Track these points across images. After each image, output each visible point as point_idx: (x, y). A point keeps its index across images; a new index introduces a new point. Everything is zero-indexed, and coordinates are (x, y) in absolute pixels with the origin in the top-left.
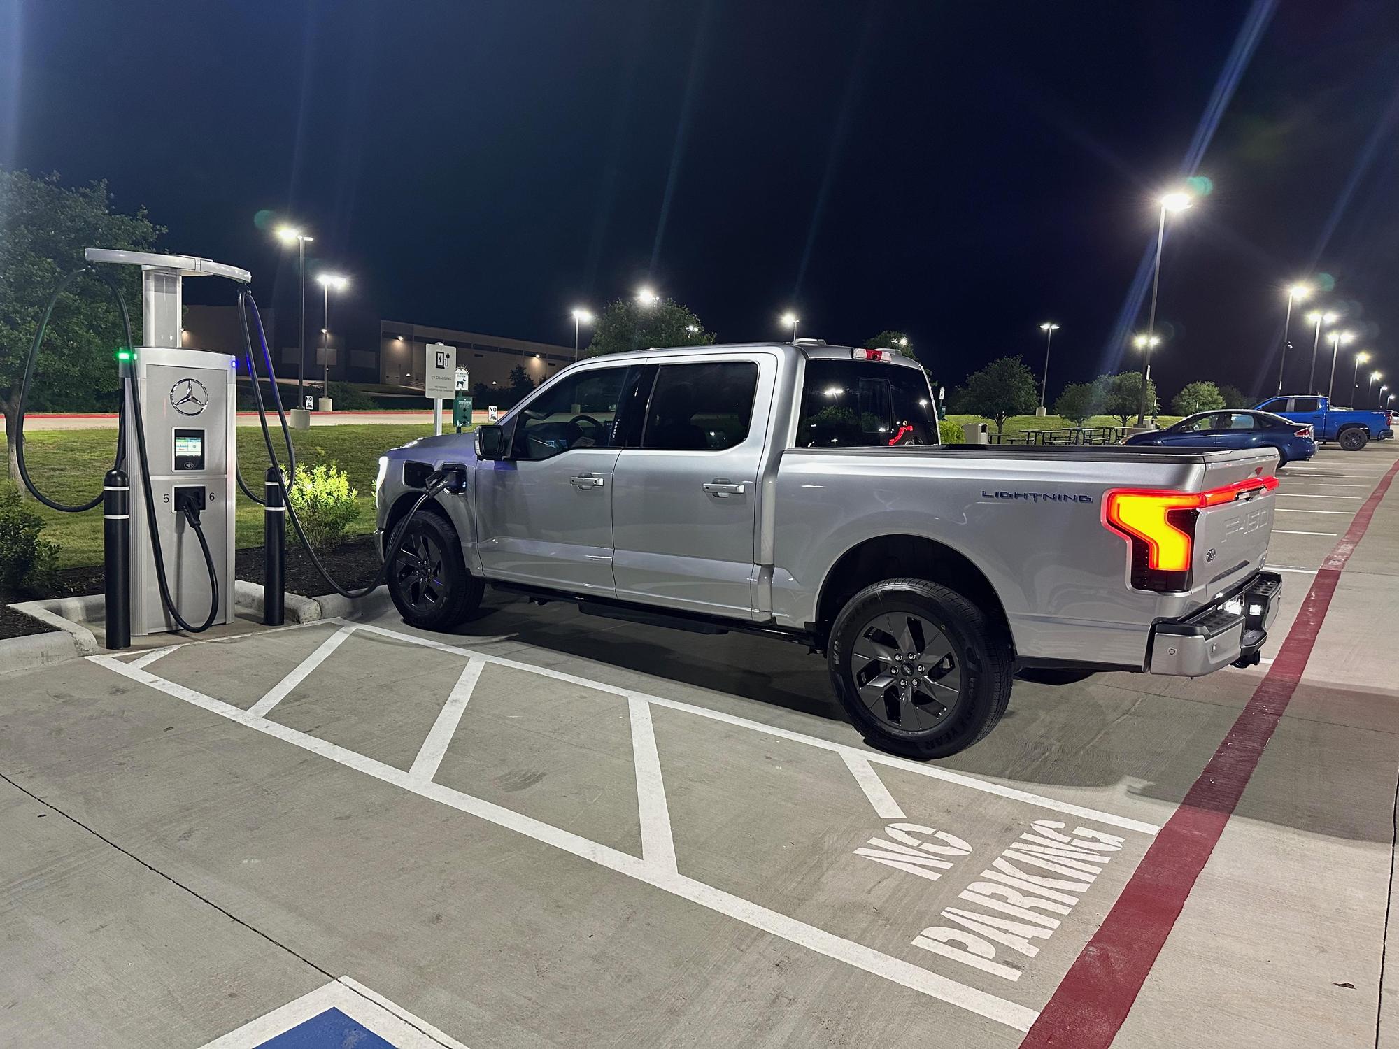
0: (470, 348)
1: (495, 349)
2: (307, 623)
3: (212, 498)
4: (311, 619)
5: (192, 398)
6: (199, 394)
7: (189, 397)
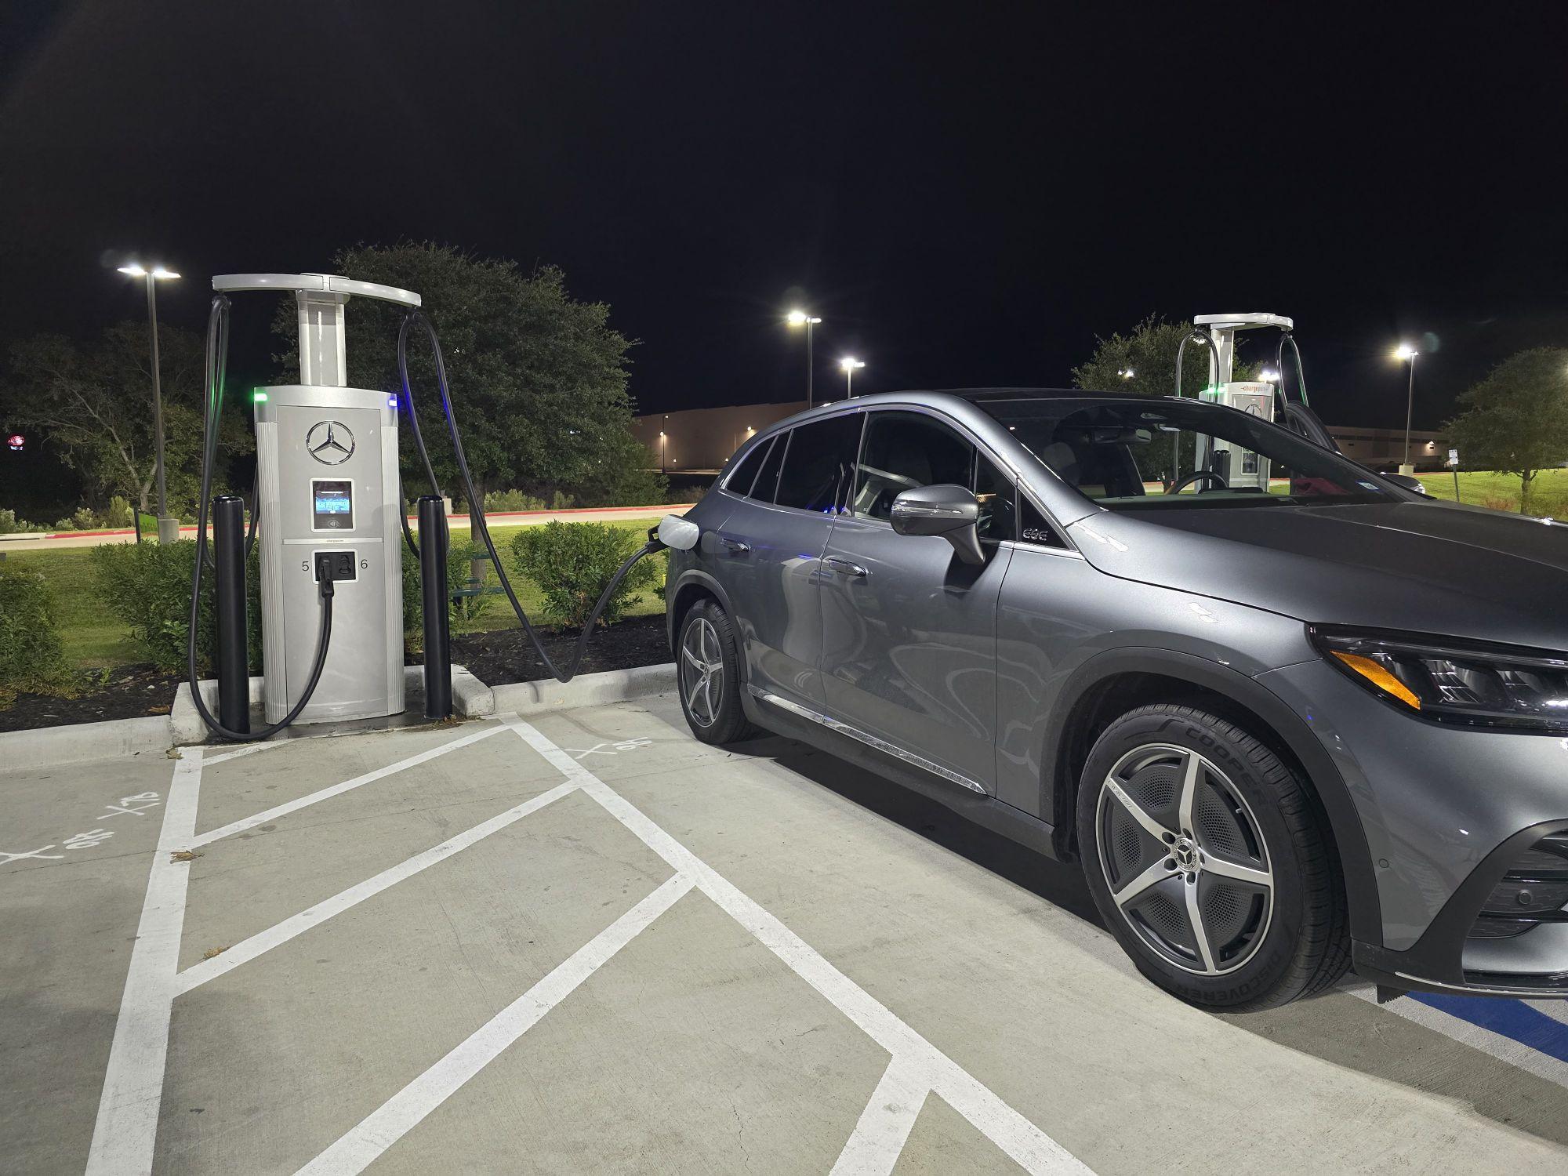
2: (473, 718)
3: (364, 566)
4: (481, 713)
5: (334, 443)
6: (340, 437)
7: (330, 442)
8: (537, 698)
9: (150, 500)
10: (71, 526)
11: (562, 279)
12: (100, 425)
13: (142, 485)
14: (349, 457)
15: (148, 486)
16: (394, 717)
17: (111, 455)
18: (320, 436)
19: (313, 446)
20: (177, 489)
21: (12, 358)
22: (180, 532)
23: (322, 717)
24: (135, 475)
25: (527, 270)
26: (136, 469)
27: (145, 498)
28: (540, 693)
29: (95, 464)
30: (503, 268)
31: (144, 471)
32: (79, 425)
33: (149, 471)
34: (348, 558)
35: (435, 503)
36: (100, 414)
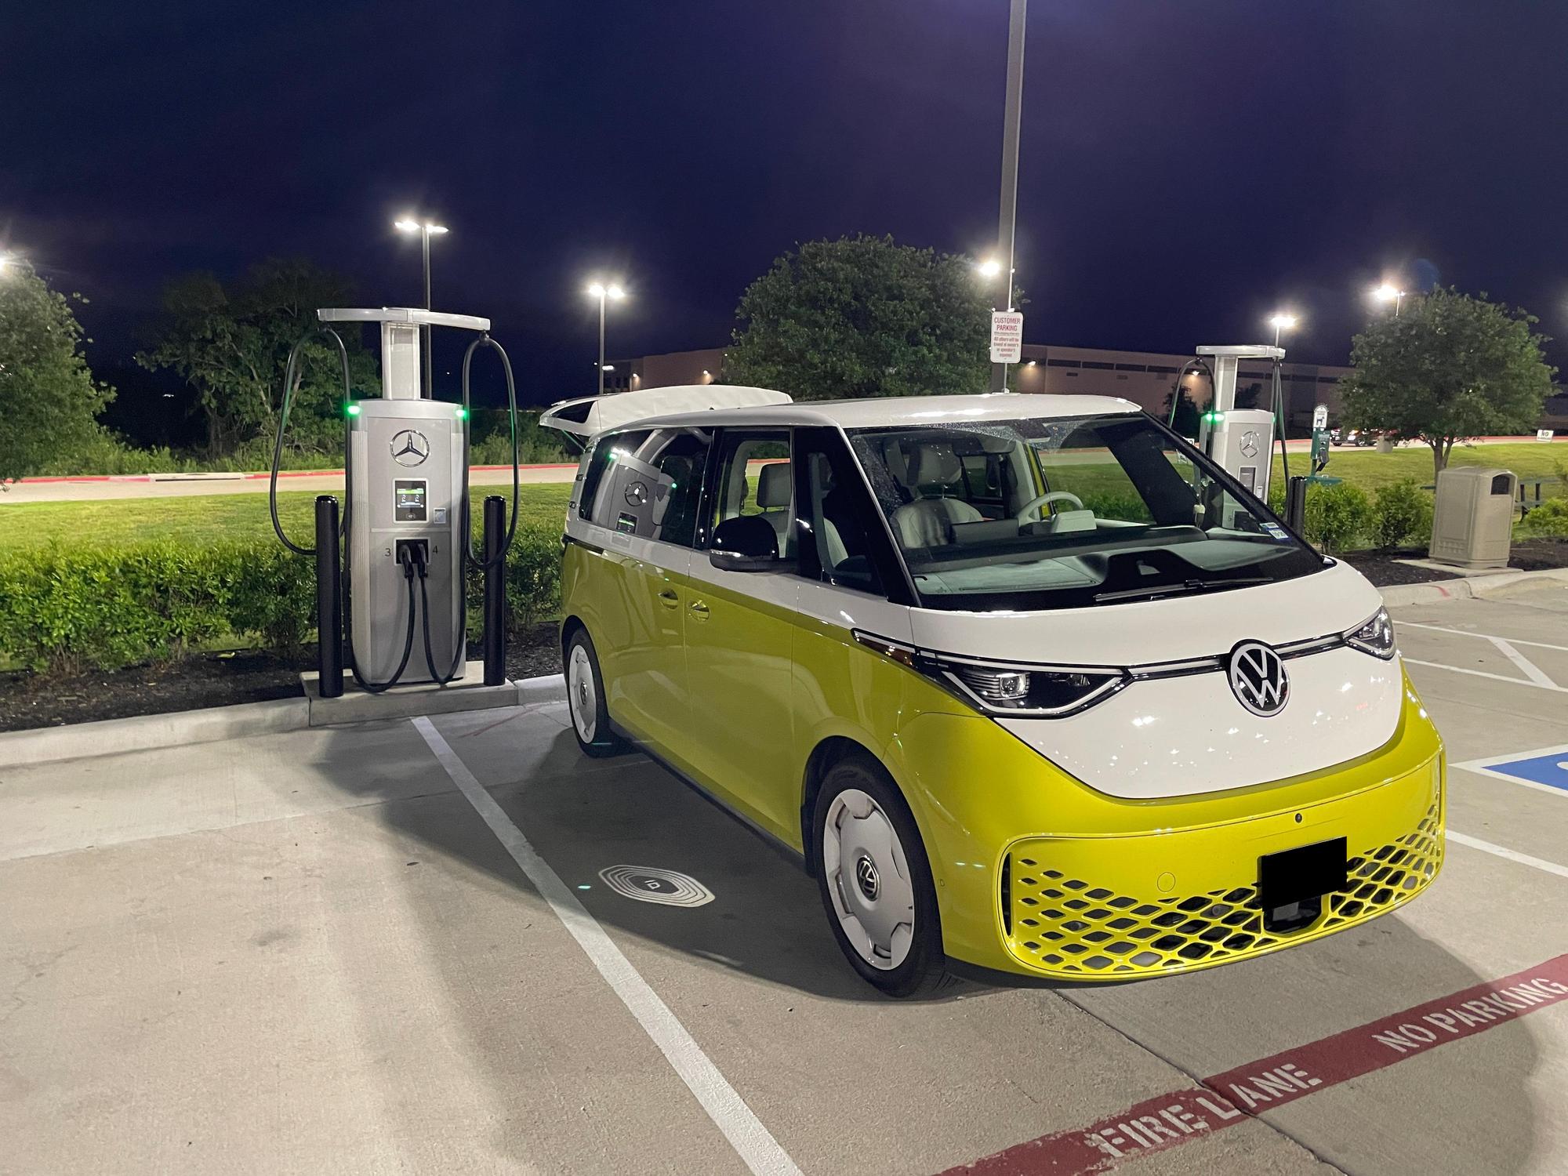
0: (1112, 369)
1: (1141, 368)
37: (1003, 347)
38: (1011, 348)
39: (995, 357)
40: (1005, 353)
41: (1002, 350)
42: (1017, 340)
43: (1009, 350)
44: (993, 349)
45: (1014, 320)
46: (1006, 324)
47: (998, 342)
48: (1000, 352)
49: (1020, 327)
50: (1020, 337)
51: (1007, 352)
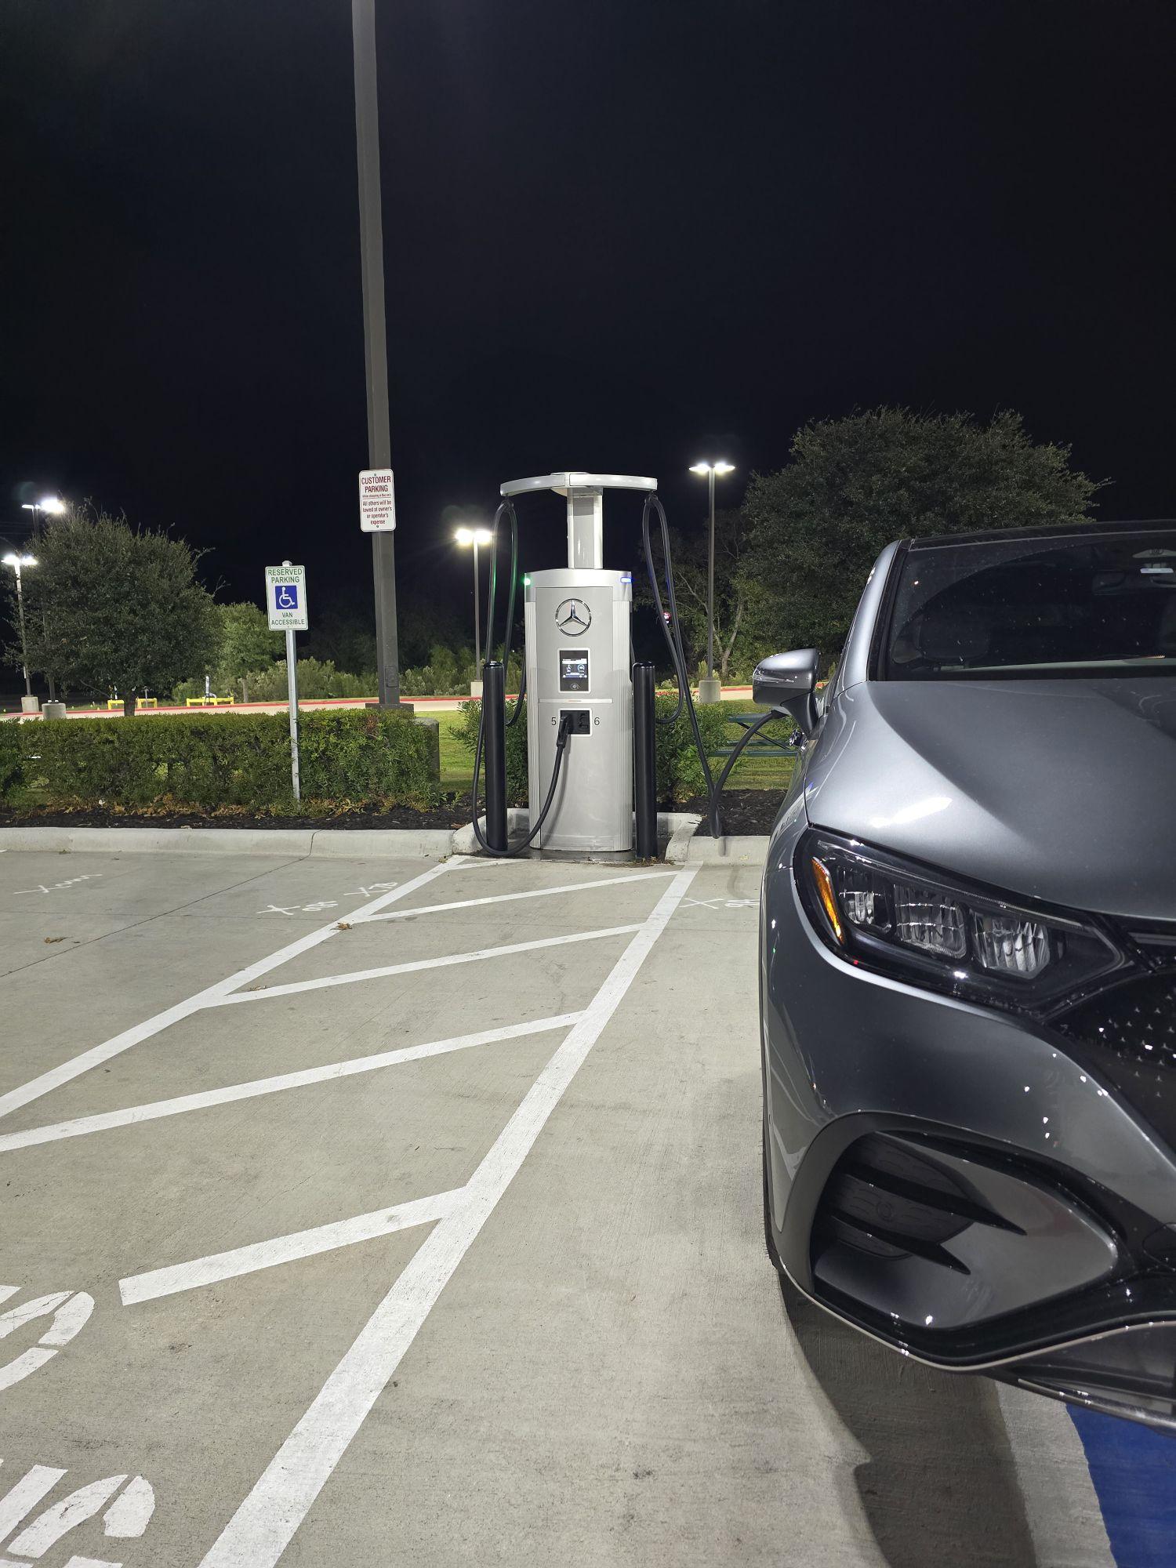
2: (670, 862)
3: (597, 723)
4: (676, 858)
5: (576, 617)
6: (582, 614)
7: (573, 617)
8: (724, 851)
9: (729, 664)
10: (671, 686)
11: (1020, 422)
12: (697, 601)
13: (724, 651)
14: (588, 628)
15: (728, 652)
16: (618, 854)
17: (703, 627)
18: (565, 613)
19: (560, 620)
20: (749, 654)
21: (640, 550)
22: (721, 693)
23: (563, 846)
24: (719, 643)
25: (983, 422)
26: (721, 638)
27: (725, 662)
28: (728, 847)
29: (692, 634)
30: (955, 421)
31: (726, 640)
32: (682, 602)
33: (729, 639)
34: (585, 715)
35: (646, 669)
36: (697, 592)
37: (374, 513)
38: (384, 512)
39: (366, 525)
40: (376, 519)
41: (373, 516)
42: (389, 503)
43: (381, 516)
44: (363, 516)
45: (383, 479)
46: (375, 485)
47: (367, 507)
48: (371, 519)
49: (390, 485)
50: (392, 499)
51: (378, 519)
